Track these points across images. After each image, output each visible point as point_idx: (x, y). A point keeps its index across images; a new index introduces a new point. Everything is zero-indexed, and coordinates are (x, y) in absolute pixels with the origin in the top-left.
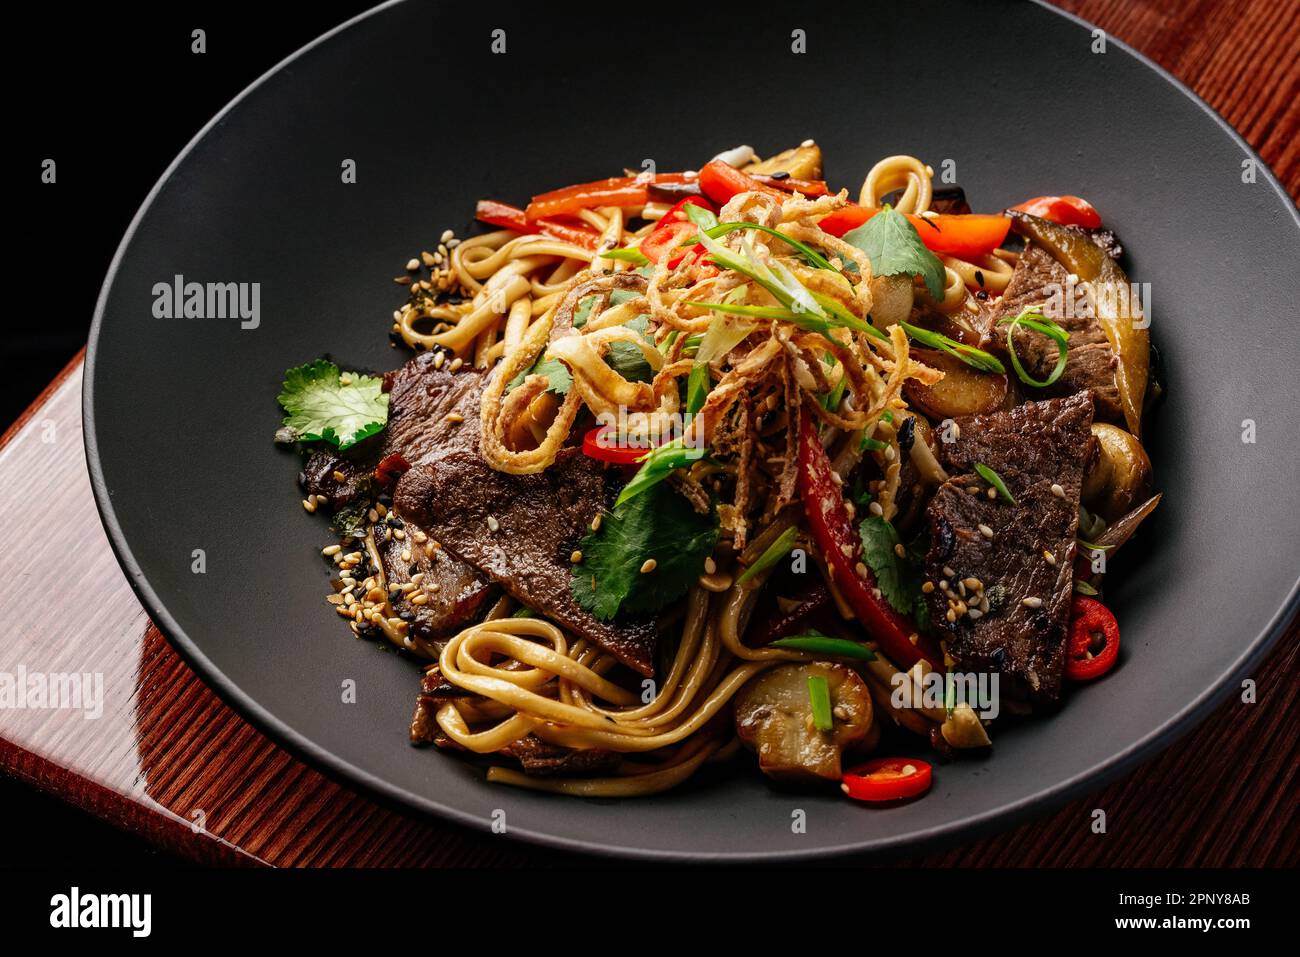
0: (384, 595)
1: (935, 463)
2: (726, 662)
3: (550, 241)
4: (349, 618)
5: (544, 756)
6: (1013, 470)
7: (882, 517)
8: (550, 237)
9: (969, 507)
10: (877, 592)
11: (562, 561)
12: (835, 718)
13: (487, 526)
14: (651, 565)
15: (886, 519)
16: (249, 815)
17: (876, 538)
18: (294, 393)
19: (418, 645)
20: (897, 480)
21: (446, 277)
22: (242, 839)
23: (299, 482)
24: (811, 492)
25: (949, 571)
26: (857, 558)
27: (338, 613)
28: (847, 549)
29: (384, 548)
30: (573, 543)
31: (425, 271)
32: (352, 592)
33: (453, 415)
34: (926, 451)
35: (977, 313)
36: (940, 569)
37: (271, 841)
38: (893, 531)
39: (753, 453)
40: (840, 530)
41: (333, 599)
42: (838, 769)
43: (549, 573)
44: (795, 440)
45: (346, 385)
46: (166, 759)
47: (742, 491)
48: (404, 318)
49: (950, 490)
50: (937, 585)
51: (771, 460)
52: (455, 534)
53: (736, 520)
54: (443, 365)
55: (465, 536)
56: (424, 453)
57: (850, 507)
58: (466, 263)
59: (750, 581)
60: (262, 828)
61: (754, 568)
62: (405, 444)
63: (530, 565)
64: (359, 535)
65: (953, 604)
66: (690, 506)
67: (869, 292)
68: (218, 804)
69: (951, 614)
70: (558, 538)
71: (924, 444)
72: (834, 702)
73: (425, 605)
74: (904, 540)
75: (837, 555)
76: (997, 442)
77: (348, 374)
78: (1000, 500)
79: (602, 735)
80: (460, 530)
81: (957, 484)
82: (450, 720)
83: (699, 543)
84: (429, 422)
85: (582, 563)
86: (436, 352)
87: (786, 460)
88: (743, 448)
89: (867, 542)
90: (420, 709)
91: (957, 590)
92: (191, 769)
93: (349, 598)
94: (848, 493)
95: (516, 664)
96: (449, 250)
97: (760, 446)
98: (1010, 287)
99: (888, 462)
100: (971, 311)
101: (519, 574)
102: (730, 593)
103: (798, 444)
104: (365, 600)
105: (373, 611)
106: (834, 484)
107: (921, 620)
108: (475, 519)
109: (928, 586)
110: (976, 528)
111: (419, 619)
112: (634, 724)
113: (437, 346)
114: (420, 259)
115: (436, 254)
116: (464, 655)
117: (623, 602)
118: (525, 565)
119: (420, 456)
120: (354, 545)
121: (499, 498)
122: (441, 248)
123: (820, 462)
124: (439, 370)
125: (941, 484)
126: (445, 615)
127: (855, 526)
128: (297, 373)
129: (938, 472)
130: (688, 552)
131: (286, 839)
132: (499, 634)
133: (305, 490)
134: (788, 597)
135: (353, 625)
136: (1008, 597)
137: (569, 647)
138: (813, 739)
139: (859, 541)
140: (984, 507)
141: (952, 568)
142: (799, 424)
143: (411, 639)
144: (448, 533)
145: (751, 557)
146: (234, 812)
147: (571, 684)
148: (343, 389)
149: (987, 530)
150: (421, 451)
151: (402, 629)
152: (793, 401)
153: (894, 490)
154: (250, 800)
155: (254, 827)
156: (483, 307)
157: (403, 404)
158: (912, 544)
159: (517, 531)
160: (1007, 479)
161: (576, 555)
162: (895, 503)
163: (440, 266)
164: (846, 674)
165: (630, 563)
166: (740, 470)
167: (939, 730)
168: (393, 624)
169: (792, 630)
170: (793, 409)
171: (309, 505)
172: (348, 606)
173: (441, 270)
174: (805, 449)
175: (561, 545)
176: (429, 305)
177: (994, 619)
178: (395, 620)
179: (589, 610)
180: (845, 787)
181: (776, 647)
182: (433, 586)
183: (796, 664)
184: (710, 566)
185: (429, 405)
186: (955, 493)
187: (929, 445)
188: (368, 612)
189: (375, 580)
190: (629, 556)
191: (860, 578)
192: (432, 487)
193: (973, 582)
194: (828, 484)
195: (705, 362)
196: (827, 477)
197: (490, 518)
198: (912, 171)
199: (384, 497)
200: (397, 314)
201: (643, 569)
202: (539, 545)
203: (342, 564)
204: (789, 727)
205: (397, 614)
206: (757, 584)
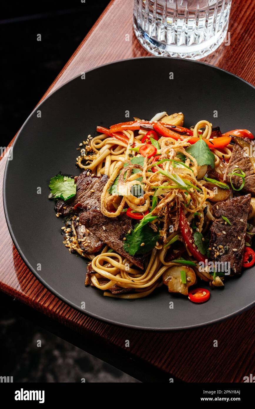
0: (77, 242)
1: (212, 216)
2: (160, 266)
3: (115, 140)
4: (69, 248)
5: (117, 290)
6: (231, 216)
7: (199, 232)
8: (115, 139)
9: (220, 227)
10: (198, 250)
11: (121, 239)
12: (187, 281)
13: (102, 228)
14: (143, 244)
15: (200, 232)
16: (45, 296)
17: (197, 237)
18: (53, 184)
19: (85, 256)
20: (203, 222)
21: (89, 148)
22: (44, 303)
23: (55, 209)
24: (182, 227)
25: (215, 245)
26: (193, 243)
27: (66, 246)
28: (190, 241)
29: (76, 228)
30: (124, 235)
31: (84, 146)
32: (69, 240)
33: (92, 191)
34: (209, 213)
35: (223, 168)
36: (213, 244)
37: (51, 303)
38: (201, 235)
39: (168, 216)
40: (189, 236)
41: (64, 242)
42: (188, 293)
43: (118, 242)
44: (178, 215)
45: (65, 181)
46: (24, 281)
47: (165, 226)
48: (79, 160)
49: (216, 223)
50: (212, 249)
51: (172, 218)
52: (95, 230)
53: (164, 234)
54: (89, 175)
55: (97, 231)
56: (85, 201)
57: (191, 230)
58: (94, 145)
59: (167, 247)
60: (48, 300)
61: (168, 244)
62: (80, 198)
63: (113, 239)
64: (70, 224)
65: (216, 253)
66: (153, 230)
67: (197, 171)
68: (38, 293)
69: (215, 256)
70: (120, 234)
71: (210, 212)
72: (187, 277)
73: (87, 246)
74: (204, 237)
75: (188, 242)
76: (227, 209)
77: (66, 177)
78: (228, 224)
79: (131, 285)
80: (96, 229)
81: (217, 221)
82: (94, 280)
83: (155, 238)
84: (86, 192)
85: (126, 240)
86: (88, 171)
87: (176, 218)
88: (166, 216)
89: (195, 239)
90: (87, 277)
91: (217, 249)
92: (31, 283)
93: (68, 242)
94: (191, 226)
95: (110, 265)
96: (90, 140)
97: (170, 215)
98: (231, 159)
99: (201, 218)
100: (221, 167)
101: (110, 242)
102: (162, 250)
103: (179, 216)
104: (72, 243)
105: (74, 246)
106: (187, 225)
107: (208, 255)
108: (100, 227)
109: (210, 249)
110: (222, 232)
111: (86, 250)
112: (138, 281)
113: (88, 170)
114: (83, 143)
115: (87, 141)
116: (97, 263)
117: (136, 252)
118: (112, 239)
119: (84, 201)
120: (69, 226)
121: (105, 222)
122: (88, 139)
123: (184, 220)
124: (88, 177)
125: (213, 221)
126: (92, 250)
127: (193, 235)
128: (53, 179)
129: (213, 218)
130: (152, 241)
131: (54, 303)
132: (106, 257)
133: (56, 211)
134: (176, 249)
135: (70, 250)
136: (229, 249)
137: (123, 261)
138: (182, 285)
139: (193, 239)
140: (223, 226)
141: (216, 244)
142: (180, 211)
143: (84, 254)
144: (93, 230)
145: (167, 242)
146: (42, 295)
147: (124, 271)
148: (65, 182)
149: (224, 233)
150: (85, 200)
151: (81, 252)
152: (178, 206)
153: (202, 225)
154: (45, 292)
155: (47, 299)
156: (99, 158)
157: (80, 187)
158: (206, 237)
159: (110, 230)
160: (229, 219)
161: (125, 239)
162: (202, 228)
163: (88, 145)
164: (190, 269)
165: (138, 243)
166: (165, 221)
167: (211, 282)
168: (79, 250)
169: (176, 258)
170: (178, 208)
171: (57, 215)
172: (68, 244)
173: (88, 146)
174: (181, 217)
175: (121, 235)
176: (85, 156)
177: (226, 254)
178: (80, 249)
179: (128, 252)
180: (189, 298)
181: (172, 262)
182: (89, 241)
183: (178, 266)
184: (157, 244)
185: (86, 187)
186: (217, 224)
187: (210, 211)
188: (73, 247)
189: (75, 238)
190: (138, 241)
191: (193, 247)
192: (89, 218)
193: (221, 246)
194: (186, 225)
195: (157, 196)
196: (186, 223)
197: (103, 227)
198: (207, 125)
199: (76, 214)
200: (77, 159)
201: (141, 245)
202: (115, 235)
203: (66, 232)
204: (176, 282)
205: (81, 247)
206: (169, 248)
